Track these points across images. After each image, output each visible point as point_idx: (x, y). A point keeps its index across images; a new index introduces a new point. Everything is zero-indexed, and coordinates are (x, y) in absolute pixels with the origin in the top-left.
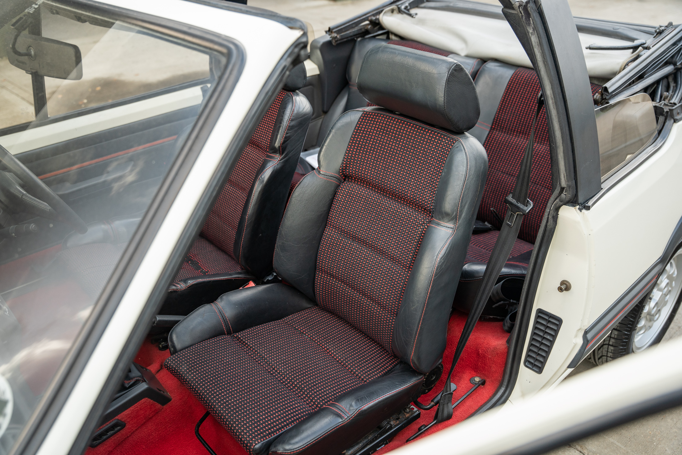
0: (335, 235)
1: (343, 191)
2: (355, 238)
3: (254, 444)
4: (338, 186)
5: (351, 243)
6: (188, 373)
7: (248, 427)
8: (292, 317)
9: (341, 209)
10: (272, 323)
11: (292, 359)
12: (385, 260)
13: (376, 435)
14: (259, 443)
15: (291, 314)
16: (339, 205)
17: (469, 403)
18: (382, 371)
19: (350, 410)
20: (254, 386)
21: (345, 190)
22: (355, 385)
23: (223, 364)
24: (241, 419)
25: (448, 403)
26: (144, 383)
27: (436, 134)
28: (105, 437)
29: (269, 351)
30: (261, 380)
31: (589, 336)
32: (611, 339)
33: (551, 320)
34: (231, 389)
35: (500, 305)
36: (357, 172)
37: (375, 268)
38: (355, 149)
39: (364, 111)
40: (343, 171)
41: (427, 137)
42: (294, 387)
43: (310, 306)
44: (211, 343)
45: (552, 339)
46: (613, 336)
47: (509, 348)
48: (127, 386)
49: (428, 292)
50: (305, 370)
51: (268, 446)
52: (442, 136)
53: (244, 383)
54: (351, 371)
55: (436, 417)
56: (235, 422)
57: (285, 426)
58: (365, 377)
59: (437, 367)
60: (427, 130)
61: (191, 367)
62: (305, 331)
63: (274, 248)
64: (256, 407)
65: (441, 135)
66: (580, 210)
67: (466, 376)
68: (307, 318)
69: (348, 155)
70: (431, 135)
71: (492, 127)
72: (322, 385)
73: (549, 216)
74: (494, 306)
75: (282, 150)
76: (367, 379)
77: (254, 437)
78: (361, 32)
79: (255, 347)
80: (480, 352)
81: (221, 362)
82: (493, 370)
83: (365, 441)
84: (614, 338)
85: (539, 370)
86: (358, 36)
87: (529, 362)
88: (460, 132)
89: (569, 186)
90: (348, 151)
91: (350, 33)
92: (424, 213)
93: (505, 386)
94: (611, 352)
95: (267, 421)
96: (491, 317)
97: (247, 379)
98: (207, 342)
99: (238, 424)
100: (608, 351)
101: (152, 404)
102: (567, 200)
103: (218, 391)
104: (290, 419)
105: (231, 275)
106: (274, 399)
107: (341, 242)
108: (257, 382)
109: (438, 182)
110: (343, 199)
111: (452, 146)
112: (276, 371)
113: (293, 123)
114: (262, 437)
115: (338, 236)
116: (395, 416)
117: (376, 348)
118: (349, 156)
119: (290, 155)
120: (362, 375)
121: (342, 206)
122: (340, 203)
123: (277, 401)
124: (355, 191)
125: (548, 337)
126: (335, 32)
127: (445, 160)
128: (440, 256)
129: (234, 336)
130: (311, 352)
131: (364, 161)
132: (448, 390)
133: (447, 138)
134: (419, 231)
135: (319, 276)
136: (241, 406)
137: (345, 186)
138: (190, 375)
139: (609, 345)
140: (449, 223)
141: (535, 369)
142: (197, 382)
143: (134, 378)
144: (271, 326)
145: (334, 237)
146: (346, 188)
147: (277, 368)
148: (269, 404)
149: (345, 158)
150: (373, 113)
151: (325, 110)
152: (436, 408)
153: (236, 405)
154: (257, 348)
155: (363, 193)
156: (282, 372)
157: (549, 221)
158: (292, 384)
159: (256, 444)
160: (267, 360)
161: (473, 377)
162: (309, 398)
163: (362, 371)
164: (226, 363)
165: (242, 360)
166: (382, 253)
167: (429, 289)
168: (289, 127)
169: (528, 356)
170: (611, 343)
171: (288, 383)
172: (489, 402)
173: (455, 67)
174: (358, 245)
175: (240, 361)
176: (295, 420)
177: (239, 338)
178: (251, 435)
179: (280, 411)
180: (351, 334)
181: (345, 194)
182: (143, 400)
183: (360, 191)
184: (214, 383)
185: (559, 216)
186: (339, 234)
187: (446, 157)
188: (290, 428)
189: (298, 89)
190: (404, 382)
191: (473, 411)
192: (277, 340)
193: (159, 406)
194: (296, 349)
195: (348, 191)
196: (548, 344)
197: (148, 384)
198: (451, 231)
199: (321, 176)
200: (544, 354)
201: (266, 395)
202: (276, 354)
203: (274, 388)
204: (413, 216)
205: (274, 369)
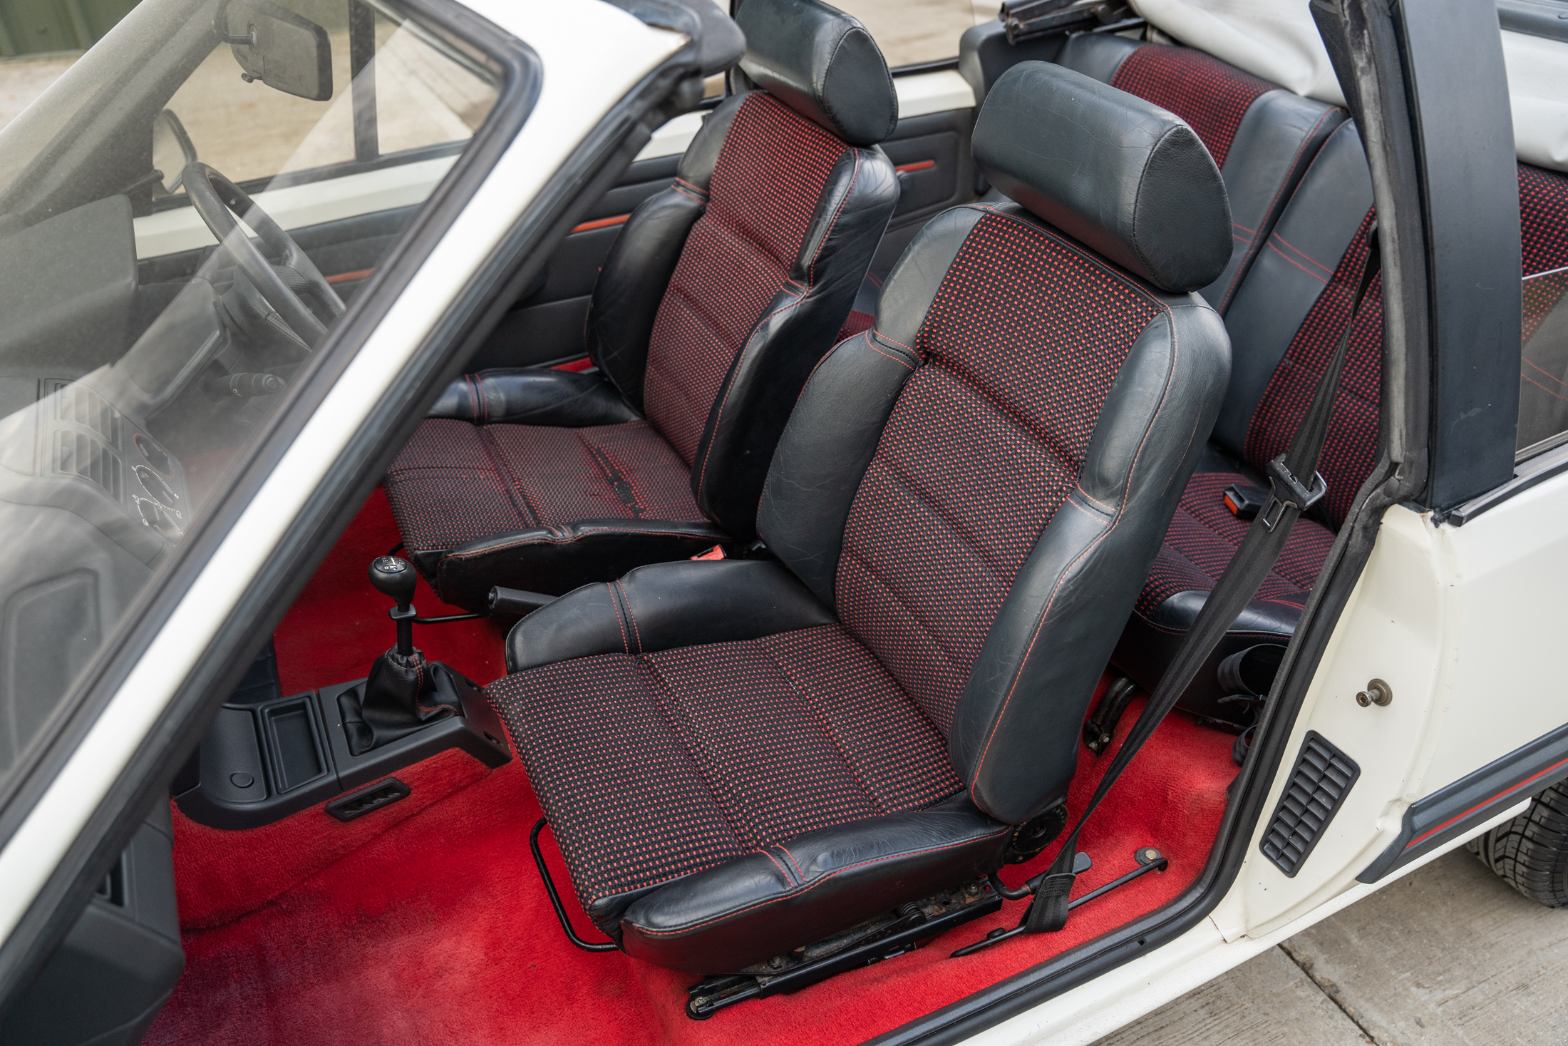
0: (887, 479)
1: (917, 385)
2: (923, 495)
3: (594, 897)
4: (908, 374)
5: (914, 504)
6: (520, 719)
7: (595, 858)
8: (778, 639)
9: (907, 424)
10: (732, 645)
11: (743, 732)
12: (974, 557)
13: (883, 929)
14: (605, 896)
15: (778, 632)
16: (904, 416)
17: (1114, 903)
18: (927, 796)
19: (807, 871)
20: (639, 774)
21: (922, 385)
22: (856, 815)
23: (595, 714)
24: (586, 839)
25: (1058, 897)
26: (457, 719)
27: (1121, 287)
28: (367, 807)
29: (701, 705)
30: (660, 764)
31: (1419, 821)
32: (1531, 823)
33: (1335, 762)
34: (591, 771)
35: (1232, 702)
36: (950, 347)
37: (952, 569)
38: (953, 295)
39: (987, 212)
40: (922, 342)
41: (1101, 292)
42: (725, 793)
43: (825, 621)
44: (589, 665)
45: (1329, 807)
46: (1536, 817)
47: (1228, 803)
48: (424, 718)
49: (1027, 651)
50: (760, 760)
51: (622, 907)
52: (1133, 295)
53: (622, 765)
54: (862, 782)
55: (1024, 921)
56: (574, 842)
57: (671, 872)
58: (885, 802)
59: (1050, 813)
60: (1103, 276)
61: (529, 710)
62: (796, 674)
63: (762, 487)
64: (627, 819)
65: (1131, 292)
66: (1436, 522)
67: (1130, 842)
68: (809, 647)
69: (938, 307)
70: (1110, 289)
71: (1334, 276)
72: (784, 802)
73: (1356, 525)
74: (1220, 701)
75: (814, 275)
76: (889, 808)
77: (599, 883)
78: (1079, 17)
79: (676, 689)
80: (1170, 797)
81: (592, 709)
82: (1190, 842)
83: (857, 936)
84: (1537, 824)
85: (1292, 869)
86: (1072, 27)
87: (1272, 844)
88: (1177, 292)
89: (1410, 462)
90: (938, 297)
91: (1053, 18)
92: (1068, 467)
93: (1205, 886)
94: (1526, 854)
95: (637, 855)
96: (1218, 721)
97: (631, 756)
98: (581, 662)
99: (579, 848)
100: (1518, 850)
101: (467, 763)
102: (1402, 493)
103: (563, 770)
104: (687, 859)
105: (675, 527)
106: (671, 810)
107: (895, 497)
108: (649, 766)
109: (1102, 401)
110: (914, 404)
111: (1147, 322)
112: (702, 750)
113: (845, 219)
114: (614, 887)
115: (892, 483)
116: (941, 896)
117: (934, 742)
118: (940, 310)
119: (831, 289)
120: (881, 796)
121: (910, 419)
122: (907, 410)
123: (674, 816)
124: (941, 390)
125: (1323, 801)
126: (1014, 15)
127: (1125, 354)
128: (1068, 575)
129: (642, 657)
130: (790, 724)
131: (967, 326)
132: (1066, 867)
133: (1141, 302)
134: (1048, 507)
135: (846, 562)
136: (596, 812)
137: (924, 375)
138: (523, 725)
139: (1523, 836)
140: (1106, 501)
141: (1282, 865)
142: (531, 742)
143: (441, 704)
144: (725, 652)
145: (883, 485)
146: (925, 380)
147: (705, 743)
148: (655, 820)
149: (931, 314)
150: (1003, 218)
151: (980, 188)
152: (1027, 901)
153: (587, 808)
154: (680, 694)
155: (956, 396)
156: (711, 755)
157: (1354, 536)
158: (724, 785)
159: (599, 898)
160: (691, 722)
161: (1146, 846)
162: (748, 822)
163: (883, 787)
164: (601, 713)
165: (637, 714)
166: (969, 538)
167: (1029, 645)
168: (836, 226)
169: (1271, 830)
170: (1528, 833)
171: (717, 781)
172: (1159, 913)
173: (1172, 135)
174: (928, 511)
175: (633, 714)
176: (696, 865)
177: (653, 665)
178: (595, 876)
179: (671, 839)
180: (891, 699)
181: (920, 393)
182: (450, 751)
183: (951, 392)
184: (562, 752)
185: (1382, 526)
186: (895, 479)
187: (1129, 347)
188: (675, 882)
189: (878, 142)
190: (952, 833)
191: (1117, 925)
192: (728, 683)
193: (483, 767)
194: (760, 712)
195: (928, 388)
196: (1320, 815)
197: (465, 721)
198: (1105, 523)
199: (875, 347)
200: (1307, 836)
201: (657, 797)
202: (713, 714)
203: (679, 787)
204: (1044, 471)
205: (698, 745)
